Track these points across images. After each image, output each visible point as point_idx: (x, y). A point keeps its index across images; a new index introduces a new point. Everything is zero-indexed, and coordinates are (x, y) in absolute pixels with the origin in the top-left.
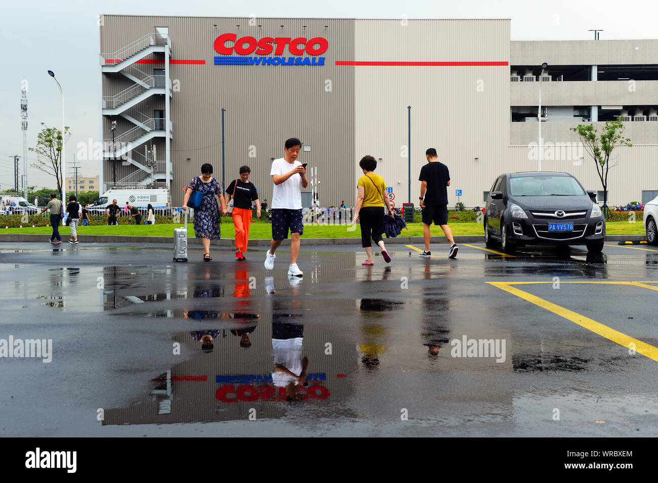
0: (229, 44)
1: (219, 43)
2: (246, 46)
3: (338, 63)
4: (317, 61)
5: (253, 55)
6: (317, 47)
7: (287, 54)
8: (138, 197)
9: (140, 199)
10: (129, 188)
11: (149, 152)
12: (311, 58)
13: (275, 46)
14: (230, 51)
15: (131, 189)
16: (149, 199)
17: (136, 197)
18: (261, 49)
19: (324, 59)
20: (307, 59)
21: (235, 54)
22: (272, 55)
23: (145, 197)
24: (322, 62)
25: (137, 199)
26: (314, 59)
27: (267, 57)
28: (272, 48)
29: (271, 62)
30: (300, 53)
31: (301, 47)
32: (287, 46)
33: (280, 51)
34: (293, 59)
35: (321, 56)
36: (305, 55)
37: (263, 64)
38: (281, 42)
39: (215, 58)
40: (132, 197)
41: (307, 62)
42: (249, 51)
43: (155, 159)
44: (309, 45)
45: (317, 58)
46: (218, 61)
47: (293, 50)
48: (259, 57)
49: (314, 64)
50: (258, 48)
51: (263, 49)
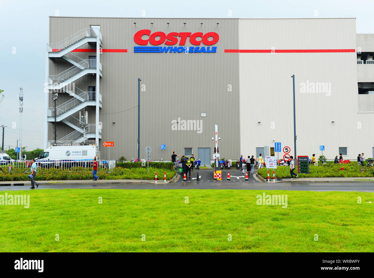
0: (145, 38)
1: (138, 37)
2: (157, 39)
3: (226, 51)
4: (211, 49)
5: (163, 45)
6: (210, 39)
7: (188, 45)
8: (73, 152)
9: (74, 153)
10: (66, 145)
11: (82, 116)
12: (206, 47)
13: (179, 39)
14: (146, 42)
15: (68, 145)
16: (81, 154)
17: (71, 152)
18: (169, 41)
19: (216, 48)
20: (203, 49)
21: (149, 45)
22: (177, 45)
23: (78, 152)
24: (214, 51)
25: (72, 154)
26: (208, 48)
27: (174, 46)
28: (177, 40)
29: (176, 50)
30: (198, 43)
31: (198, 39)
32: (188, 39)
33: (183, 43)
34: (193, 48)
35: (214, 46)
36: (202, 45)
37: (171, 52)
38: (184, 36)
39: (135, 48)
40: (67, 152)
41: (203, 51)
42: (160, 42)
43: (87, 122)
44: (205, 38)
45: (211, 47)
46: (137, 50)
47: (193, 41)
48: (167, 46)
49: (209, 52)
50: (166, 40)
51: (170, 41)
